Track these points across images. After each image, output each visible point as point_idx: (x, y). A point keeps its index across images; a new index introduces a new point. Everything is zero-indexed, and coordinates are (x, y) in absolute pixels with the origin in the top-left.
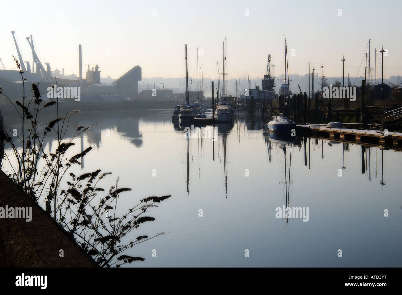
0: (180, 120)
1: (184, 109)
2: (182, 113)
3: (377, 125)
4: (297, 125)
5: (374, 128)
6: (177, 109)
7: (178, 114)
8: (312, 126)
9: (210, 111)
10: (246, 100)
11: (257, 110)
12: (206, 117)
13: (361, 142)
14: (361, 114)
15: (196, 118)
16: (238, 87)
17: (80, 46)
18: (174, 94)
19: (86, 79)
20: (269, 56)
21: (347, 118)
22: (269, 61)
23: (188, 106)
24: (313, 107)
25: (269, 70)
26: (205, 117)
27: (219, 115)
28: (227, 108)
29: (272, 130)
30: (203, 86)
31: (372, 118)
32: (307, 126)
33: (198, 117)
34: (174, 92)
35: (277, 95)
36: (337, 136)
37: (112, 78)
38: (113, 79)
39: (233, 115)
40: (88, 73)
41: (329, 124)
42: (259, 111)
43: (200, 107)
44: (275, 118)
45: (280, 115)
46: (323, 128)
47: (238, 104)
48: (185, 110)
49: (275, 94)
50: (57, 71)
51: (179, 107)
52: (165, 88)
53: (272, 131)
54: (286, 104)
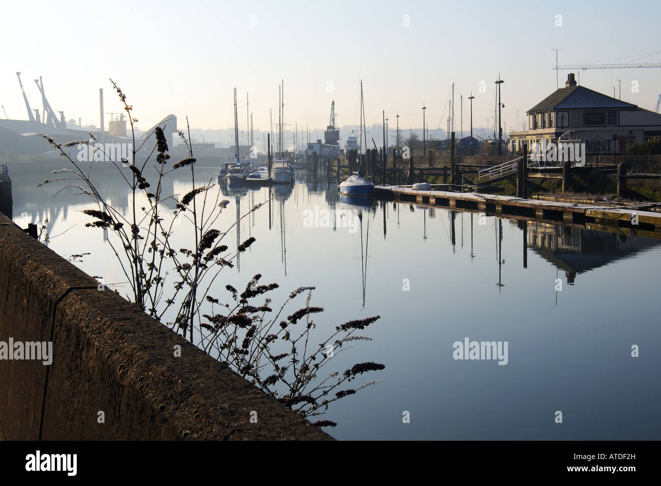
0: (229, 181)
1: (233, 167)
2: (231, 172)
3: (469, 186)
4: (375, 187)
5: (466, 190)
6: (224, 167)
7: (226, 174)
8: (394, 188)
9: (263, 170)
10: (305, 156)
11: (319, 168)
12: (261, 177)
13: (456, 207)
14: (449, 172)
15: (248, 179)
16: (295, 140)
17: (101, 90)
18: (216, 149)
19: (109, 130)
20: (333, 102)
21: (431, 178)
22: (333, 109)
23: (238, 164)
24: (389, 165)
25: (333, 120)
26: (259, 177)
27: (277, 174)
28: (286, 165)
29: (346, 192)
30: (254, 139)
31: (464, 178)
32: (388, 187)
33: (251, 177)
34: (217, 147)
35: (342, 151)
36: (426, 199)
37: (139, 130)
38: (141, 130)
39: (293, 174)
40: (111, 123)
41: (414, 185)
42: (321, 169)
43: (251, 164)
44: (349, 178)
45: (355, 174)
46: (408, 190)
47: (296, 161)
48: (235, 168)
49: (341, 148)
50: (73, 121)
51: (227, 165)
52: (205, 141)
53: (345, 195)
54: (358, 161)
